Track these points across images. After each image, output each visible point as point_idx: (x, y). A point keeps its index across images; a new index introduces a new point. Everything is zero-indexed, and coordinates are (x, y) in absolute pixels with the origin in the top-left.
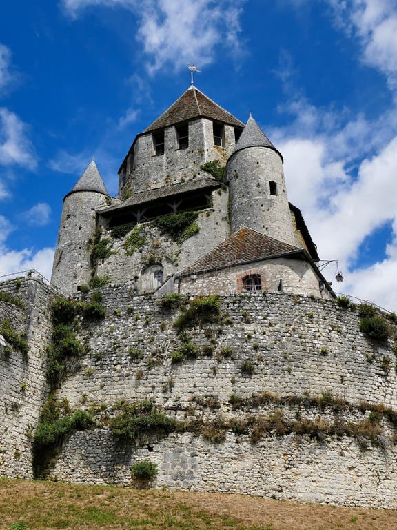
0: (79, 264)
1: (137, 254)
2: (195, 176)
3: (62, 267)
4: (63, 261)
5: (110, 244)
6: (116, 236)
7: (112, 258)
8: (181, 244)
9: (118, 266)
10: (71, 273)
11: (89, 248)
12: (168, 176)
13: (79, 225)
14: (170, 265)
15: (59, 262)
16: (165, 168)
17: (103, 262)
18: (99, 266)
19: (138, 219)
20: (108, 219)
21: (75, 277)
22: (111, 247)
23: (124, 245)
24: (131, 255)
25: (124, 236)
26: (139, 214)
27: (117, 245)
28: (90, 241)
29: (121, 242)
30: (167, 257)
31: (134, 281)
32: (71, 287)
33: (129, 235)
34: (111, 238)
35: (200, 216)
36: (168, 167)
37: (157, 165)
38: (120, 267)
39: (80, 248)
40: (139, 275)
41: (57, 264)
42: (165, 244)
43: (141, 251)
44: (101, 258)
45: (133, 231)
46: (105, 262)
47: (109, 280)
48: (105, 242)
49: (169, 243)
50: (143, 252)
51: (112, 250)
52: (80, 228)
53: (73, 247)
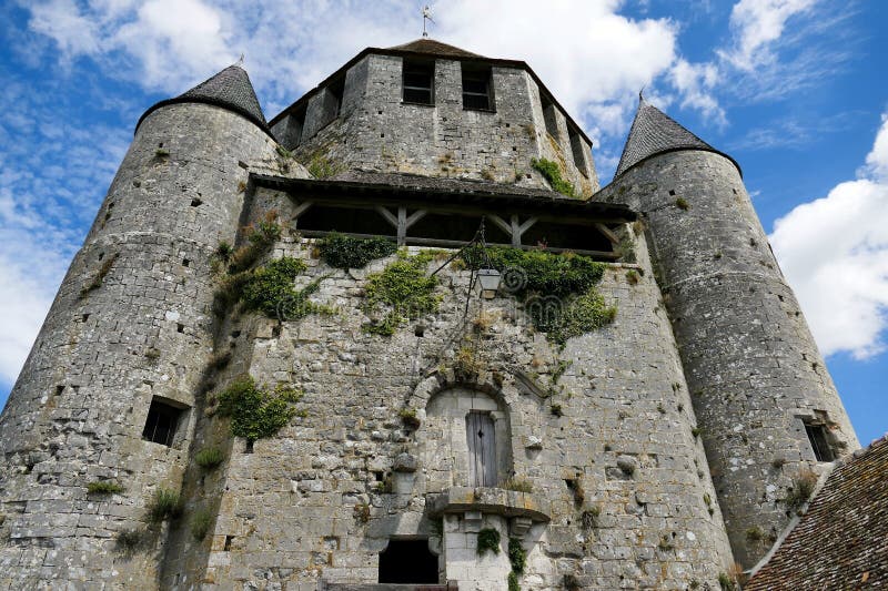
0: (173, 316)
1: (404, 338)
2: (518, 178)
3: (103, 308)
4: (112, 290)
5: (308, 281)
6: (336, 259)
7: (310, 327)
8: (561, 342)
9: (337, 365)
10: (138, 339)
11: (215, 270)
12: (448, 157)
13: (193, 192)
14: (533, 406)
15: (95, 287)
16: (437, 138)
17: (277, 332)
18: (259, 345)
19: (401, 231)
20: (299, 203)
21: (152, 358)
22: (312, 289)
23: (361, 296)
24: (387, 334)
25: (361, 266)
26: (402, 215)
27: (334, 289)
28: (223, 252)
29: (347, 282)
30: (519, 376)
31: (399, 433)
32: (127, 393)
33: (378, 267)
34: (312, 262)
35: (607, 276)
36: (445, 138)
37: (417, 125)
38: (346, 369)
39: (186, 262)
40: (421, 415)
41: (85, 293)
42: (509, 330)
43: (419, 333)
44: (272, 316)
45: (392, 260)
46: (285, 335)
47: (299, 406)
48: (290, 270)
49: (518, 330)
50: (428, 335)
51: (313, 300)
52: (196, 203)
53: (162, 252)
